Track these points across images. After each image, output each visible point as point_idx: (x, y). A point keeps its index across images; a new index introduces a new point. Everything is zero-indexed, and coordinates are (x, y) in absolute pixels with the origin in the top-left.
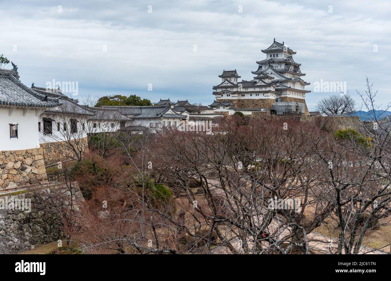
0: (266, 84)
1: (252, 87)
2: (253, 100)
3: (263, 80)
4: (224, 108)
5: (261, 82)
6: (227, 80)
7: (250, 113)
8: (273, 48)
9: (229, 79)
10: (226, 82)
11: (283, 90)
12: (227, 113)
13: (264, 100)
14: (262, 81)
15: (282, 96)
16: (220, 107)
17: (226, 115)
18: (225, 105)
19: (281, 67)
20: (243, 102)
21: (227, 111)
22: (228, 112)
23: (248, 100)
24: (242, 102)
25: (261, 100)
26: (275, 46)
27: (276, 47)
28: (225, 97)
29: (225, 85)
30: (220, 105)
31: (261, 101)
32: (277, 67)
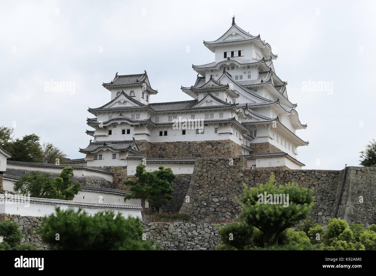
0: (222, 104)
1: (187, 113)
2: (189, 143)
3: (214, 94)
4: (114, 157)
5: (209, 98)
6: (123, 93)
7: (188, 170)
8: (230, 39)
9: (128, 92)
10: (123, 98)
11: (258, 125)
12: (123, 170)
13: (218, 143)
14: (212, 97)
15: (257, 141)
16: (104, 156)
17: (120, 177)
18: (118, 148)
19: (249, 77)
20: (164, 150)
21: (123, 164)
22: (125, 167)
23: (177, 145)
24: (161, 148)
25: (208, 143)
26: (234, 34)
27: (237, 34)
28: (117, 135)
29: (117, 105)
30: (105, 150)
31: (210, 146)
32: (241, 77)
